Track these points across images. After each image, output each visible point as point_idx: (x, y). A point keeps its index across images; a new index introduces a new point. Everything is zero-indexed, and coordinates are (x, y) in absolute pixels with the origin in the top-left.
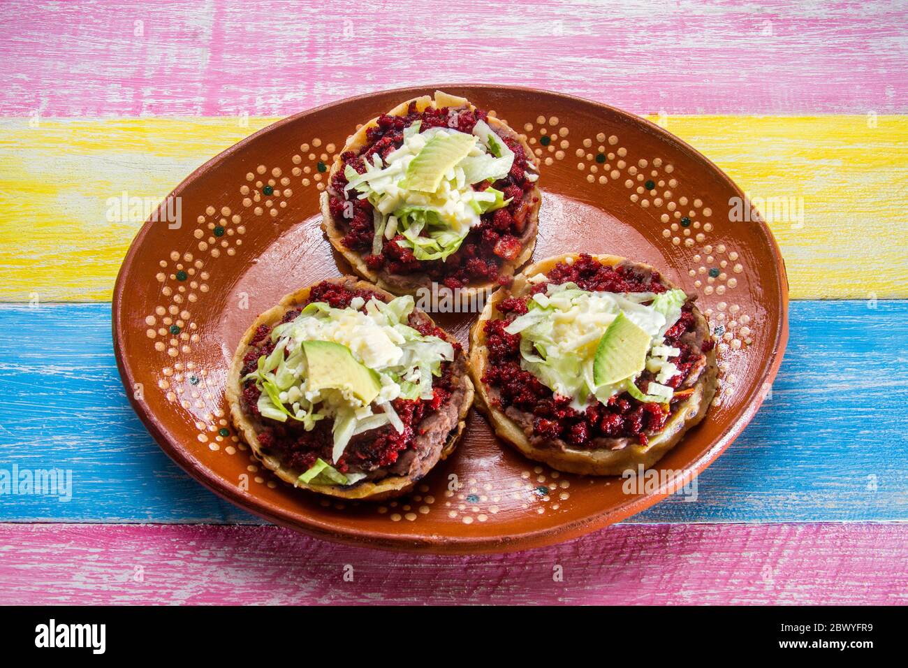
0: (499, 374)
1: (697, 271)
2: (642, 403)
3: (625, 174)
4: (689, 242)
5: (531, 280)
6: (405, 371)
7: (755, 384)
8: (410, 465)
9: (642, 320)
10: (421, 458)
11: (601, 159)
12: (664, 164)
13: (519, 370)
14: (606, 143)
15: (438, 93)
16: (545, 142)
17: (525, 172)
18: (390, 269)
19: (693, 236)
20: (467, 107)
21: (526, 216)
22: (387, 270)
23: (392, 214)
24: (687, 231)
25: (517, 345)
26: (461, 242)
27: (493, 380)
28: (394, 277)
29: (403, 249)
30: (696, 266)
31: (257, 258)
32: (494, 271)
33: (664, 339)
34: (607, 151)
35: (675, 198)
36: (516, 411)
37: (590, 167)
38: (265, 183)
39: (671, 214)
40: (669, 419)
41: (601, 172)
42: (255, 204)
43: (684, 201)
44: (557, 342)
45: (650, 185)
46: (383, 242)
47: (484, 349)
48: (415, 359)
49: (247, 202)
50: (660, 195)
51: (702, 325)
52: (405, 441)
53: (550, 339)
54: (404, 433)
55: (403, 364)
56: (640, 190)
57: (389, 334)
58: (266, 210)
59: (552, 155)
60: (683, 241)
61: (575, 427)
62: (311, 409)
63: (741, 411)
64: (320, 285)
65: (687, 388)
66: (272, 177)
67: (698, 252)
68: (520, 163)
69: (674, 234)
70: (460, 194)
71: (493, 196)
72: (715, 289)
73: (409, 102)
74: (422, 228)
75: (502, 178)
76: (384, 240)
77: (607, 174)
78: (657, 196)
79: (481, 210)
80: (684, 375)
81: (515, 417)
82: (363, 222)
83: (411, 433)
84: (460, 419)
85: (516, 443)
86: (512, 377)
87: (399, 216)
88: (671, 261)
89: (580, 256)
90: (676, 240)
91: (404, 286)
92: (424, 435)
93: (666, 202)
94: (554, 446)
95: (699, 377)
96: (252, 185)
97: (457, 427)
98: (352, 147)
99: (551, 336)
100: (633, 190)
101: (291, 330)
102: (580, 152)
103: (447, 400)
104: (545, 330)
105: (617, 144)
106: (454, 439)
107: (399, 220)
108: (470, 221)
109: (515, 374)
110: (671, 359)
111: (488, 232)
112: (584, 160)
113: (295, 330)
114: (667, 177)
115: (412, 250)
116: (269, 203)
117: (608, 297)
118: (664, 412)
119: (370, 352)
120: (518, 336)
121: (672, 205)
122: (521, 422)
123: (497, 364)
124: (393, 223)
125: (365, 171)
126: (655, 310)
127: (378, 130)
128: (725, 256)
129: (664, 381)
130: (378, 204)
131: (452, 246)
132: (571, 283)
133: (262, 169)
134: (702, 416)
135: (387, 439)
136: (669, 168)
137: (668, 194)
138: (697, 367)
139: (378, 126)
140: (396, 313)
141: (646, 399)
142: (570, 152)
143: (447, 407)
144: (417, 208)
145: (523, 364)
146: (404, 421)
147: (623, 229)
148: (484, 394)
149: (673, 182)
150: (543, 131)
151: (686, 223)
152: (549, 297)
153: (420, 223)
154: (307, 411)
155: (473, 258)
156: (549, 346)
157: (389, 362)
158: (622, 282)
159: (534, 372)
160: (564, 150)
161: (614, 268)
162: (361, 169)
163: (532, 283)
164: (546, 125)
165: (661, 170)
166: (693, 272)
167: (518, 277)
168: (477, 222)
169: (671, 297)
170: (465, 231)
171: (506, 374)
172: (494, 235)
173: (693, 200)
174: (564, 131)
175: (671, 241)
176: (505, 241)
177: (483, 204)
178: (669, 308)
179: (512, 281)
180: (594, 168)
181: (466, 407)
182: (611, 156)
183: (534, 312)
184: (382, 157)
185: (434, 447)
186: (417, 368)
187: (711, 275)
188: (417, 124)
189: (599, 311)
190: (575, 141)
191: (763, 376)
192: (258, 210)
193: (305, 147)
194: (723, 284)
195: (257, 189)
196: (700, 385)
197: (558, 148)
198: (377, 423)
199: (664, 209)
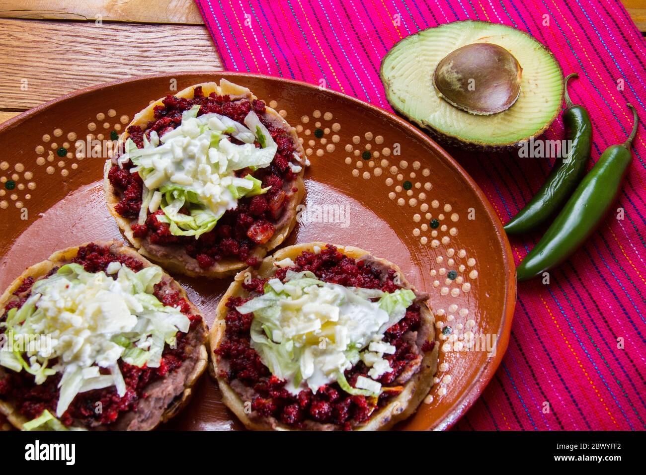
0: (230, 348)
1: (438, 271)
2: (349, 395)
3: (386, 173)
4: (435, 243)
5: (278, 263)
6: (138, 338)
7: (464, 388)
8: (128, 425)
9: (366, 315)
10: (140, 420)
11: (366, 156)
12: (422, 168)
13: (248, 346)
14: (372, 142)
15: (223, 81)
16: (319, 134)
17: (290, 164)
18: (151, 239)
19: (439, 238)
20: (248, 97)
21: (282, 204)
22: (149, 239)
23: (158, 190)
24: (435, 233)
25: (249, 324)
26: (215, 222)
27: (225, 352)
28: (154, 247)
29: (161, 224)
30: (437, 266)
31: (43, 212)
32: (244, 253)
33: (383, 336)
34: (373, 149)
35: (428, 201)
36: (240, 384)
37: (356, 162)
38: (60, 145)
39: (423, 214)
40: (376, 412)
41: (366, 168)
42: (48, 164)
43: (435, 204)
44: (282, 326)
45: (407, 185)
46: (147, 215)
47: (223, 322)
48: (150, 328)
49: (41, 161)
50: (415, 196)
51: (428, 325)
52: (127, 404)
53: (278, 323)
54: (126, 395)
55: (137, 331)
56: (399, 188)
57: (128, 302)
58: (58, 170)
59: (324, 147)
60: (429, 241)
61: (287, 408)
62: (45, 365)
63: (447, 413)
64: (88, 246)
65: (399, 384)
66: (67, 140)
67: (441, 254)
68: (285, 154)
69: (423, 234)
70: (221, 178)
71: (250, 183)
72: (450, 290)
73: (196, 86)
74: (181, 205)
75: (264, 167)
76: (149, 213)
77: (371, 171)
78: (412, 197)
79: (238, 195)
80: (398, 372)
81: (238, 390)
82: (135, 193)
83: (135, 396)
84: (185, 386)
85: (236, 414)
86: (240, 353)
87: (163, 191)
88: (416, 259)
89: (327, 246)
90: (424, 240)
91: (161, 256)
92: (147, 399)
93: (420, 202)
94: (266, 423)
95: (414, 375)
96: (47, 146)
97: (182, 394)
98: (139, 122)
99: (278, 320)
100: (392, 189)
101: (44, 287)
102: (349, 147)
103: (178, 367)
104: (275, 314)
105: (383, 144)
106: (177, 404)
107: (164, 196)
108: (227, 204)
109: (243, 351)
110: (386, 356)
111: (242, 216)
112: (351, 155)
113: (46, 288)
114: (423, 180)
115: (168, 225)
116: (61, 164)
117: (339, 289)
118: (371, 405)
119: (104, 318)
120: (251, 317)
121: (424, 207)
122: (242, 396)
123: (230, 338)
124: (157, 197)
125: (142, 147)
126: (380, 307)
127: (163, 109)
128: (464, 261)
129: (375, 377)
130: (146, 179)
131: (206, 225)
132: (308, 272)
133: (58, 132)
134: (411, 411)
135: (111, 398)
136: (426, 172)
137: (422, 196)
138: (411, 366)
139: (163, 105)
140: (143, 282)
141: (353, 392)
142: (340, 146)
143: (175, 374)
144: (179, 187)
145: (252, 343)
146: (127, 384)
147: (377, 224)
148: (215, 364)
149: (428, 186)
150: (318, 125)
151: (434, 225)
152: (284, 283)
153: (181, 201)
154: (41, 365)
155: (227, 238)
156: (274, 329)
157: (122, 328)
158: (359, 276)
159: (259, 351)
160: (335, 144)
161: (357, 261)
162: (140, 144)
163: (278, 266)
164: (321, 119)
165: (419, 172)
166: (434, 272)
167: (268, 259)
168: (234, 205)
169: (398, 297)
170: (222, 212)
171: (234, 350)
172: (249, 219)
173: (444, 205)
174: (336, 126)
175: (419, 241)
176: (258, 226)
177: (240, 189)
178: (393, 308)
179: (261, 263)
180: (359, 164)
181: (194, 376)
182: (376, 154)
183: (269, 295)
184: (159, 135)
185: (154, 411)
186: (150, 336)
187: (449, 277)
188: (196, 108)
189: (326, 302)
190: (346, 136)
191: (474, 382)
192: (50, 170)
193: (101, 116)
194: (459, 287)
195: (52, 150)
196: (411, 384)
197: (330, 141)
198: (104, 383)
199: (417, 209)
